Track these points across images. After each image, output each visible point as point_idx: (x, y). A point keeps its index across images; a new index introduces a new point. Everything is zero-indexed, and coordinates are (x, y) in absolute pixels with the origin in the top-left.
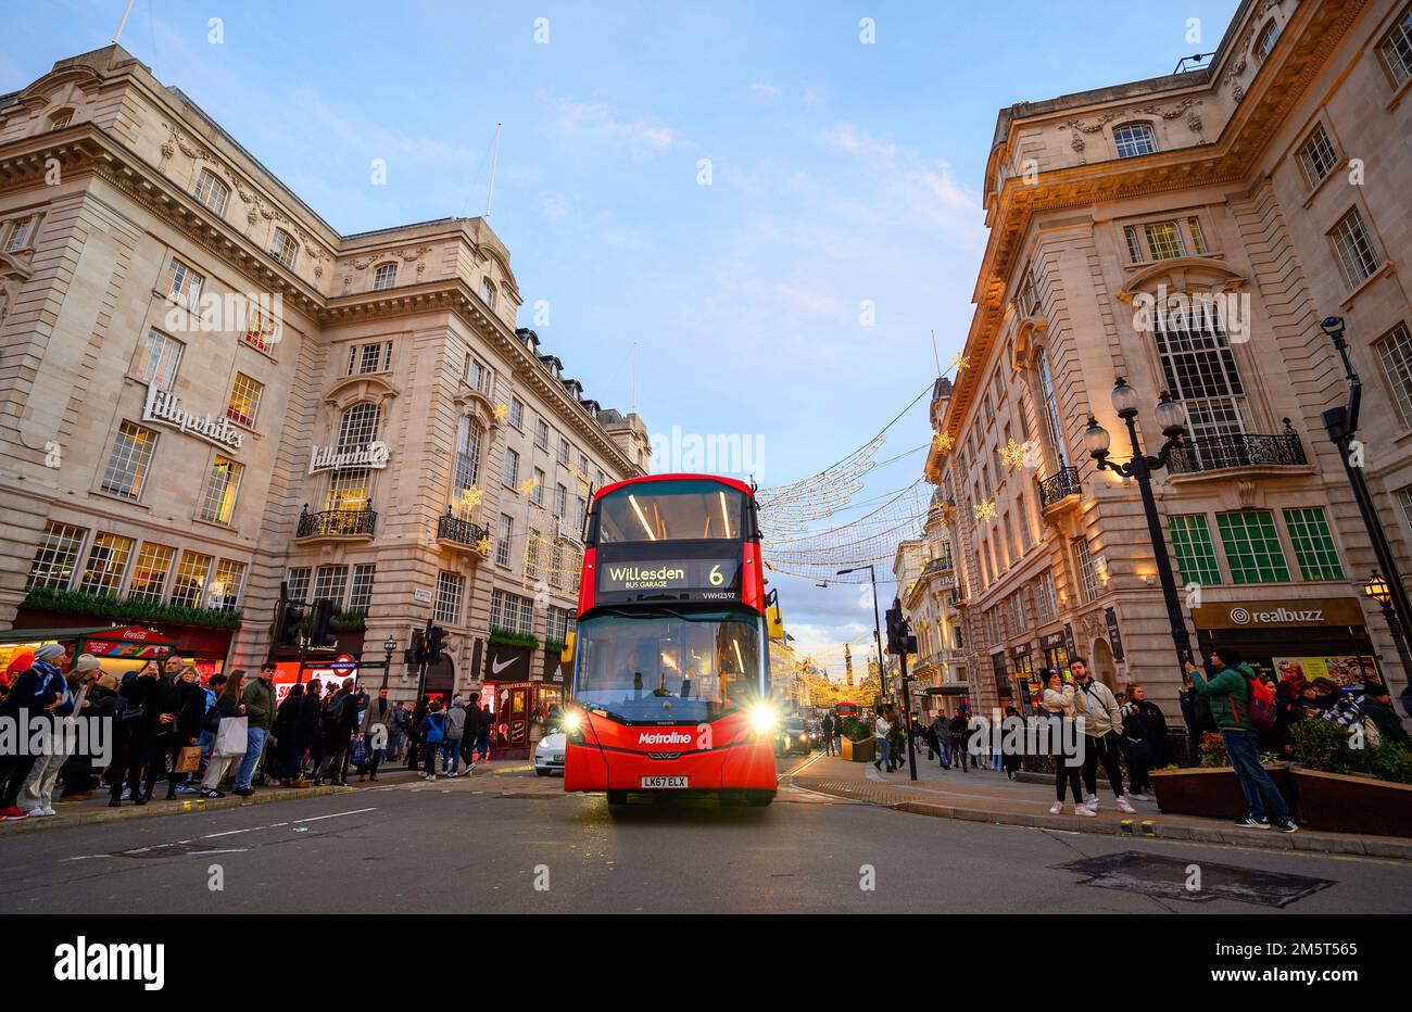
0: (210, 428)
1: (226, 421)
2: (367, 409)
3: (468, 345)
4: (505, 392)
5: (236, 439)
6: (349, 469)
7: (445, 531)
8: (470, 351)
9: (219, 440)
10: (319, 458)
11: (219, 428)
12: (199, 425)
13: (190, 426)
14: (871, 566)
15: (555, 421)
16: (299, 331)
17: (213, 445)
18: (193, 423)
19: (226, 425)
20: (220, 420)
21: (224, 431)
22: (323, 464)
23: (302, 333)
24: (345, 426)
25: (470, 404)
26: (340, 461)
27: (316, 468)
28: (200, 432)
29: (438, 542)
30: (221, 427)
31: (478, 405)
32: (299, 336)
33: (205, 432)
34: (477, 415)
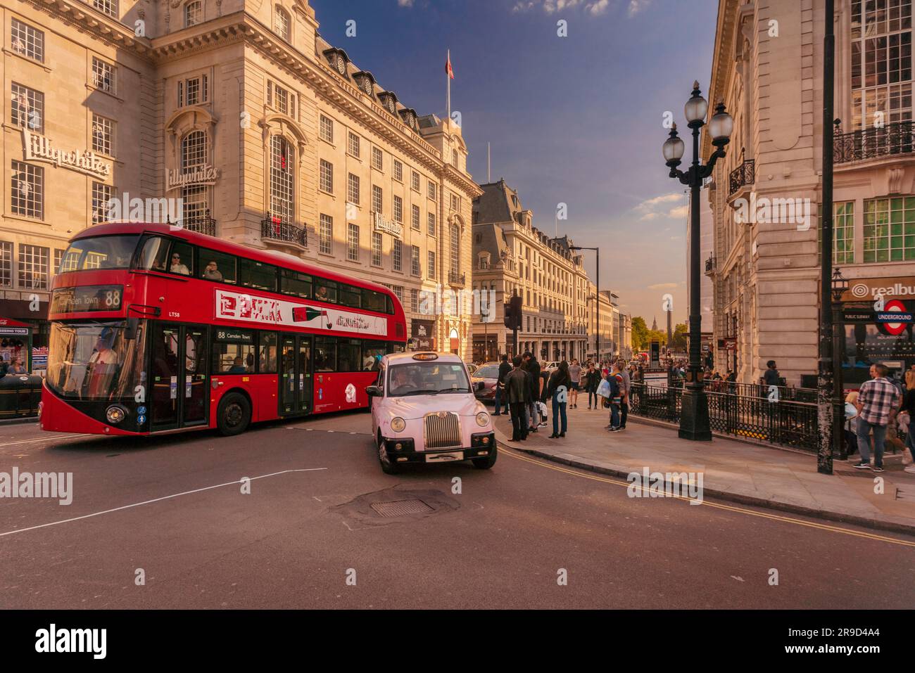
0: (81, 161)
1: (93, 154)
2: (198, 136)
3: (267, 72)
4: (311, 112)
5: (104, 168)
6: (194, 186)
7: (266, 232)
8: (271, 78)
9: (90, 170)
10: (171, 178)
11: (88, 160)
12: (72, 158)
13: (64, 161)
14: (597, 249)
15: (366, 133)
16: (136, 72)
17: (87, 174)
18: (66, 157)
19: (93, 157)
20: (88, 154)
21: (93, 163)
22: (174, 183)
23: (139, 73)
24: (185, 151)
25: (276, 125)
26: (185, 180)
27: (170, 186)
28: (73, 165)
29: (261, 240)
30: (90, 159)
31: (284, 126)
32: (137, 75)
33: (78, 164)
34: (285, 134)
